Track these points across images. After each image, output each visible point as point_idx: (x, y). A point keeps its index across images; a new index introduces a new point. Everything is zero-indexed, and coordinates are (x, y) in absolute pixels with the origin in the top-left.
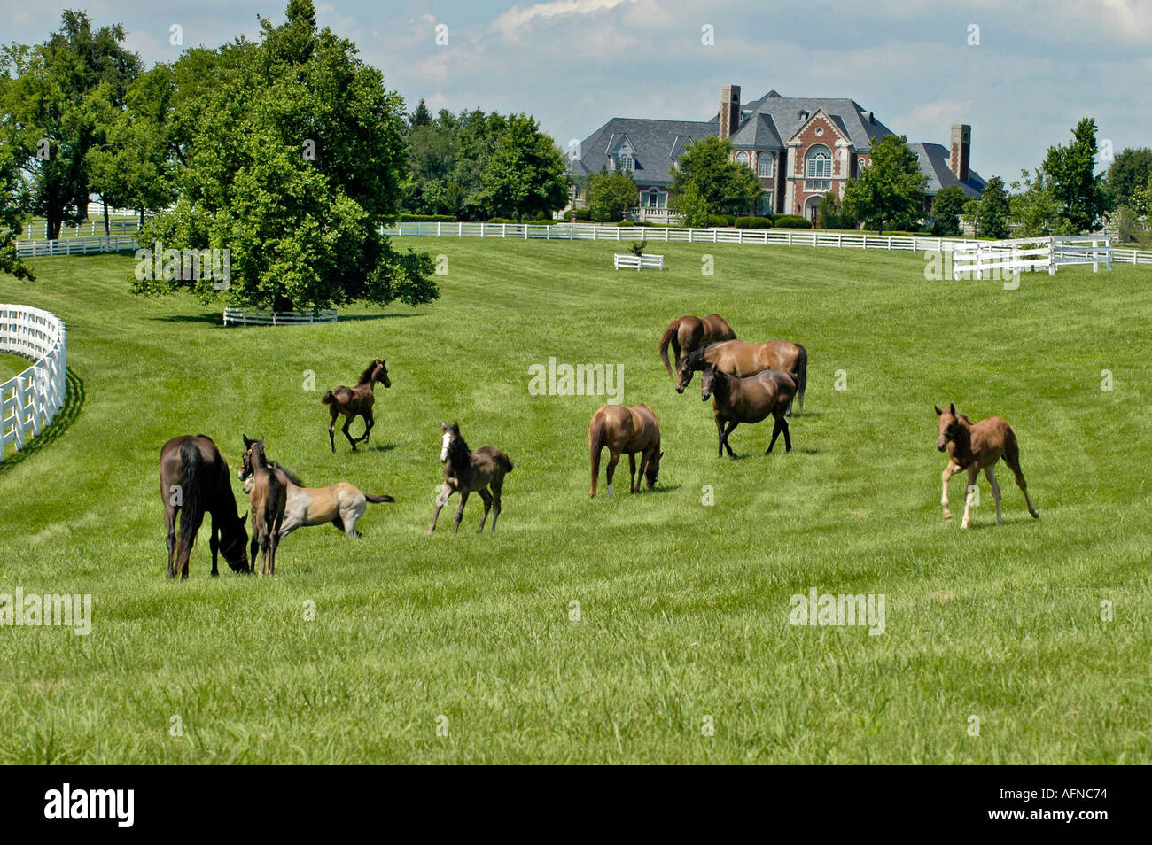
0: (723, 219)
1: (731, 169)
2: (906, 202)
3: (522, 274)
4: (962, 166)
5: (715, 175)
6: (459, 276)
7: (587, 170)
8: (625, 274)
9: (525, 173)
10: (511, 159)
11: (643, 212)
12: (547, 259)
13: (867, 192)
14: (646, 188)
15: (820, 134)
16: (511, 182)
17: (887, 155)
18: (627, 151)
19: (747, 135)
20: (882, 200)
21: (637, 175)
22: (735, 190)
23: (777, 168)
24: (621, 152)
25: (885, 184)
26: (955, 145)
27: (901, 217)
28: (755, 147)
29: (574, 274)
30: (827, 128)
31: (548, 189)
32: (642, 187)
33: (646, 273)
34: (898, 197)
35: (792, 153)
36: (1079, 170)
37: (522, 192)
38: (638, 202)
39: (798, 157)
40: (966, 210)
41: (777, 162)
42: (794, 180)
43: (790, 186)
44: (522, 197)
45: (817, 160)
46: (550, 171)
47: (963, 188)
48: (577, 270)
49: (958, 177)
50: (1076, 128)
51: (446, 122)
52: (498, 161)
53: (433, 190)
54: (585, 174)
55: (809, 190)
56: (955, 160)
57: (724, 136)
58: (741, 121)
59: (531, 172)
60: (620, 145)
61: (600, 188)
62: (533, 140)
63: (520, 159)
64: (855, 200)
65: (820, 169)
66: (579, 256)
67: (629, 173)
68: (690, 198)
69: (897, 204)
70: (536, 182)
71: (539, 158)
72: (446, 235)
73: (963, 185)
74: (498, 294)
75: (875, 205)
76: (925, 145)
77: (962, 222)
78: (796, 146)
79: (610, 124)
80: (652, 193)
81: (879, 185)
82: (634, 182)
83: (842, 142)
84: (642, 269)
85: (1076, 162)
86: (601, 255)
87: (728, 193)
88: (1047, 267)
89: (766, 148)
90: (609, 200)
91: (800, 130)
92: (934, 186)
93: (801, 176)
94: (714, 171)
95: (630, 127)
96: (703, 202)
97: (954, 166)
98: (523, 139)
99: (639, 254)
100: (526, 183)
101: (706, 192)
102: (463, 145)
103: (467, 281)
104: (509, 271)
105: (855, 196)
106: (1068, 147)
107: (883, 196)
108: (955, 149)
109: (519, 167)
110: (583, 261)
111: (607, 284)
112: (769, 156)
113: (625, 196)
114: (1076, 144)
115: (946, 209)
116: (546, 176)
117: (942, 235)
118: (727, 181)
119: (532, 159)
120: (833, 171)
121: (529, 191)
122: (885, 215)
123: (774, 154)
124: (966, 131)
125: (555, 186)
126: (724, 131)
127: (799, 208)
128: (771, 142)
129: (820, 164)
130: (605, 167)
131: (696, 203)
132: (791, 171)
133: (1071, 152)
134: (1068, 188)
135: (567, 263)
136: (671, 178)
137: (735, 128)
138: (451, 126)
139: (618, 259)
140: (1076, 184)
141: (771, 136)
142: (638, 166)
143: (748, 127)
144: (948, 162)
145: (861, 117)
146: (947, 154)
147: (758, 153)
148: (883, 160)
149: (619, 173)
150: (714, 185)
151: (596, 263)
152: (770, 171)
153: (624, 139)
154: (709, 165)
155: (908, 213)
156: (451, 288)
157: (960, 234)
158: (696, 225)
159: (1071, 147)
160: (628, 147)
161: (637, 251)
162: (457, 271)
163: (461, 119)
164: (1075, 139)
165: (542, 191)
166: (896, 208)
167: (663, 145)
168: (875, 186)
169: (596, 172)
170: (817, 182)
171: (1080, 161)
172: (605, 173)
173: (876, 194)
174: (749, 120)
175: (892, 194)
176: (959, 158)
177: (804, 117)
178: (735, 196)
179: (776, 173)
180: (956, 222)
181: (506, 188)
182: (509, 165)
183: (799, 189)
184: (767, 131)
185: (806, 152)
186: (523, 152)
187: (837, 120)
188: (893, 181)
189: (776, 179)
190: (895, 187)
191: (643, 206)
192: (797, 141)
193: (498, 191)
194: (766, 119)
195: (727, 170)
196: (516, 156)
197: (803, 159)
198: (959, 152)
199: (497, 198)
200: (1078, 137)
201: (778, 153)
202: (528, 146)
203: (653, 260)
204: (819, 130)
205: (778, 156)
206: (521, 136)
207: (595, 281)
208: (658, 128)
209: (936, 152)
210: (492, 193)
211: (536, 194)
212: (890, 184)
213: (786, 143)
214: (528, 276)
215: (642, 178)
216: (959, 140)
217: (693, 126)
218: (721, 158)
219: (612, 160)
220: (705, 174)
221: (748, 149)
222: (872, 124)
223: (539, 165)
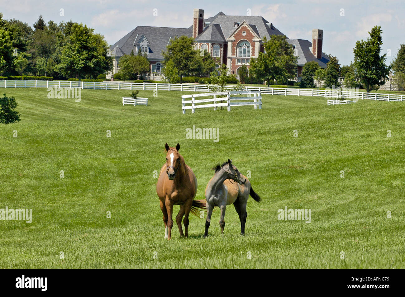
0: (193, 78)
1: (193, 53)
2: (282, 70)
3: (73, 107)
4: (318, 51)
5: (185, 56)
6: (39, 108)
7: (123, 53)
8: (127, 107)
9: (82, 55)
10: (75, 47)
11: (152, 75)
12: (89, 100)
13: (261, 65)
14: (154, 62)
15: (244, 35)
16: (75, 59)
17: (272, 45)
18: (144, 43)
19: (207, 35)
20: (269, 69)
21: (150, 56)
22: (195, 64)
23: (222, 52)
24: (141, 44)
25: (270, 61)
26: (314, 40)
27: (279, 78)
28: (211, 41)
29: (100, 108)
30: (248, 31)
31: (94, 63)
32: (152, 62)
33: (138, 107)
34: (277, 67)
35: (230, 45)
36: (372, 53)
37: (80, 65)
38: (150, 70)
39: (233, 46)
40: (316, 74)
41: (222, 49)
42: (231, 58)
43: (229, 61)
44: (80, 67)
45: (242, 48)
46: (95, 54)
47: (318, 62)
48: (102, 106)
49: (316, 56)
50: (370, 31)
51: (52, 28)
52: (68, 48)
53: (42, 64)
54: (122, 55)
55: (239, 64)
56: (314, 48)
57: (195, 35)
58: (204, 28)
59: (85, 54)
60: (141, 40)
61: (123, 62)
62: (86, 38)
63: (80, 48)
64: (255, 69)
65: (244, 53)
66: (107, 98)
67: (145, 54)
68: (169, 68)
69: (277, 71)
70: (89, 59)
71: (89, 47)
72: (39, 87)
73: (319, 61)
74: (57, 118)
75: (266, 72)
76: (299, 40)
77: (315, 81)
78: (232, 41)
79: (136, 29)
80: (157, 65)
81: (267, 61)
82: (148, 59)
83: (256, 39)
84: (137, 105)
85: (370, 49)
86: (116, 98)
87: (192, 65)
88: (227, 107)
89: (217, 42)
90: (128, 69)
91: (234, 33)
92: (302, 61)
93: (235, 56)
94: (184, 54)
95: (147, 31)
96: (176, 70)
97: (314, 51)
98: (81, 37)
99: (135, 97)
100: (83, 60)
101: (180, 65)
102: (60, 40)
103: (43, 112)
104: (66, 106)
105: (255, 67)
106: (367, 41)
107: (270, 67)
108: (314, 42)
109: (79, 52)
110: (107, 101)
111: (116, 113)
112: (218, 46)
113: (142, 67)
114: (371, 39)
115: (307, 73)
116: (93, 56)
117: (305, 87)
118: (192, 59)
119: (85, 48)
120: (251, 54)
121: (84, 64)
122: (271, 77)
123: (221, 45)
124: (320, 33)
125: (98, 62)
126: (195, 33)
127: (234, 73)
128: (219, 38)
129: (244, 50)
130: (133, 52)
131: (172, 71)
132: (229, 54)
133: (368, 44)
134: (367, 63)
135: (98, 102)
136: (162, 57)
137: (201, 31)
138: (54, 29)
139: (124, 100)
140: (371, 61)
141: (219, 36)
142: (150, 51)
143: (207, 31)
144: (311, 49)
145: (266, 26)
146: (310, 44)
147: (212, 44)
148: (270, 48)
149: (140, 55)
150: (184, 61)
151: (114, 102)
152: (219, 54)
153: (143, 37)
154: (182, 51)
155: (282, 75)
156: (33, 115)
157: (314, 87)
158: (172, 82)
159: (368, 41)
160: (145, 41)
161: (134, 96)
162: (39, 106)
163: (60, 26)
164: (370, 37)
165: (91, 64)
166: (277, 73)
167: (163, 40)
168: (265, 62)
169: (128, 54)
170: (243, 59)
171: (372, 48)
172: (133, 54)
173: (266, 66)
174: (208, 27)
175: (274, 66)
176: (317, 47)
177: (236, 25)
178: (196, 67)
179: (222, 55)
180: (312, 80)
181: (72, 63)
182: (73, 50)
183: (233, 63)
184: (217, 33)
185: (238, 44)
186: (81, 44)
187: (254, 27)
188: (275, 59)
189: (222, 58)
190: (276, 62)
191: (153, 71)
192: (233, 38)
193: (68, 64)
194: (217, 27)
195: (191, 53)
196: (77, 46)
197: (235, 48)
198: (317, 44)
199: (68, 68)
200: (372, 36)
201: (223, 44)
202: (84, 41)
203: (143, 100)
204: (244, 32)
205: (223, 46)
206: (80, 36)
207: (110, 111)
208: (161, 31)
209: (304, 44)
210: (65, 65)
211: (88, 66)
212: (273, 61)
213: (227, 39)
214: (76, 109)
215: (152, 57)
216: (316, 38)
217: (180, 30)
218: (189, 47)
219: (136, 48)
220: (180, 55)
221: (207, 42)
222: (271, 29)
223: (89, 51)
